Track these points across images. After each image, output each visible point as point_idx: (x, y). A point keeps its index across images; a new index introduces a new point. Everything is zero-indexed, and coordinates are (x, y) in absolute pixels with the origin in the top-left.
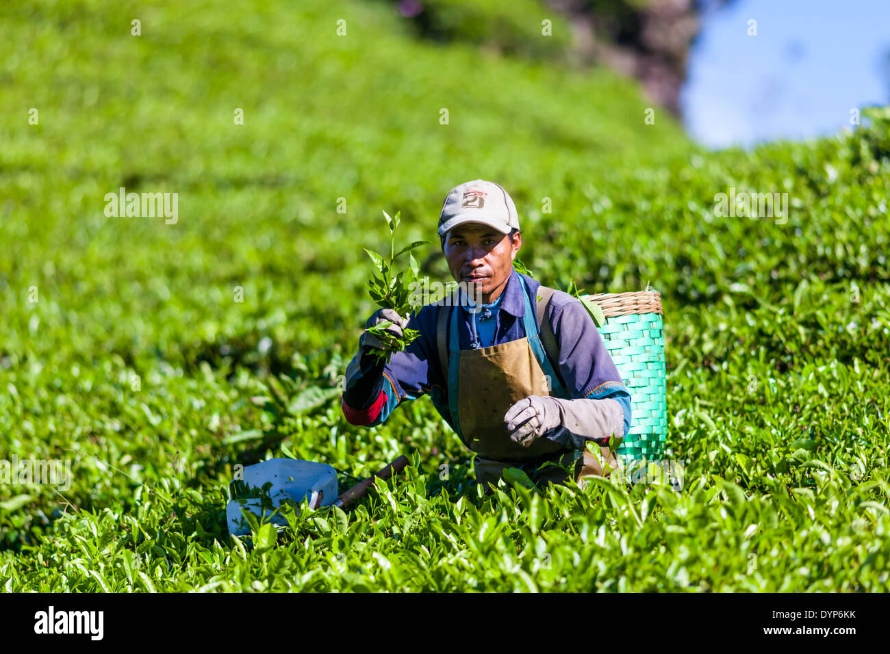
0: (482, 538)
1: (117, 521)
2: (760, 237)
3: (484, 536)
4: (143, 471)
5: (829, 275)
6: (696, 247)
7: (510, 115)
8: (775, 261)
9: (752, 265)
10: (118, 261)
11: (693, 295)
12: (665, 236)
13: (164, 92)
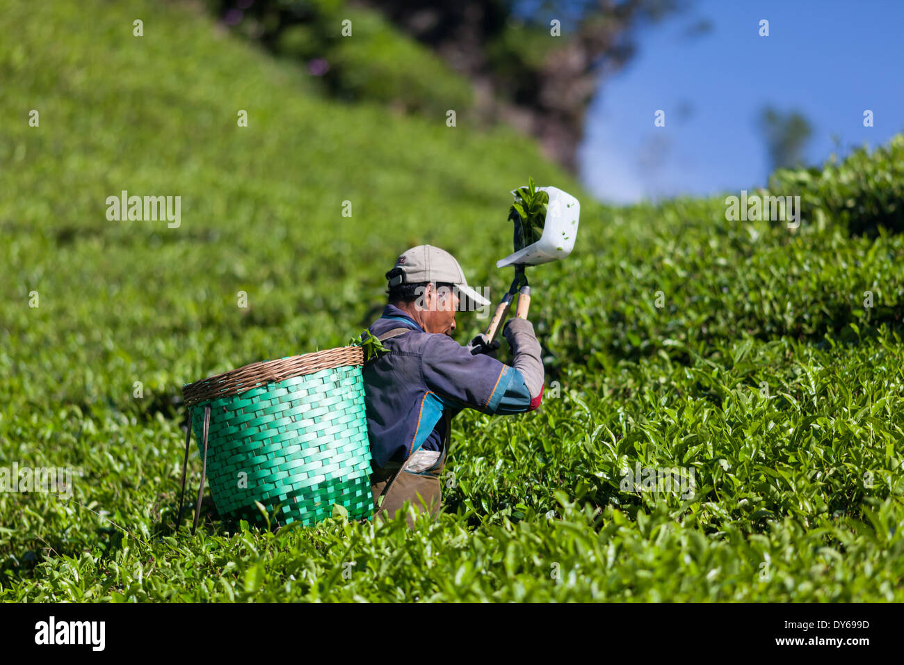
0: (458, 581)
1: (97, 565)
2: (690, 295)
3: (462, 579)
4: (110, 516)
5: (757, 331)
6: (629, 304)
7: (419, 171)
8: (704, 317)
9: (683, 321)
10: (61, 312)
11: (627, 348)
12: (599, 293)
13: (89, 149)
